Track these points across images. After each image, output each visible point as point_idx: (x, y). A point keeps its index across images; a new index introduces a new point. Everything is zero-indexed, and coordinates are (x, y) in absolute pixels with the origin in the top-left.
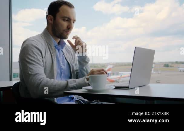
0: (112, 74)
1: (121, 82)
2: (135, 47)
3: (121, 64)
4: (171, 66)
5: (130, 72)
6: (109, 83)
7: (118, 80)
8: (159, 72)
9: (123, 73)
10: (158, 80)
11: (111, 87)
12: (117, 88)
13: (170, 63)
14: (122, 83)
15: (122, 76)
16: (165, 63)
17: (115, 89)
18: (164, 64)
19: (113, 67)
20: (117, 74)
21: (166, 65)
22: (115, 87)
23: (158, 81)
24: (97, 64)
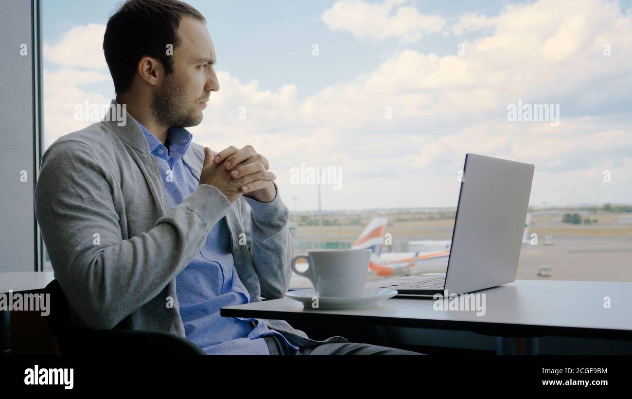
0: (384, 249)
1: (418, 274)
2: (467, 155)
3: (416, 213)
4: (588, 221)
5: (450, 242)
6: (377, 280)
7: (407, 267)
8: (548, 242)
9: (422, 245)
10: (545, 270)
11: (383, 291)
12: (405, 295)
13: (583, 209)
14: (418, 279)
15: (421, 254)
16: (568, 209)
17: (396, 297)
18: (565, 212)
19: (389, 225)
20: (404, 249)
21: (572, 218)
22: (396, 293)
23: (543, 273)
24: (333, 214)
